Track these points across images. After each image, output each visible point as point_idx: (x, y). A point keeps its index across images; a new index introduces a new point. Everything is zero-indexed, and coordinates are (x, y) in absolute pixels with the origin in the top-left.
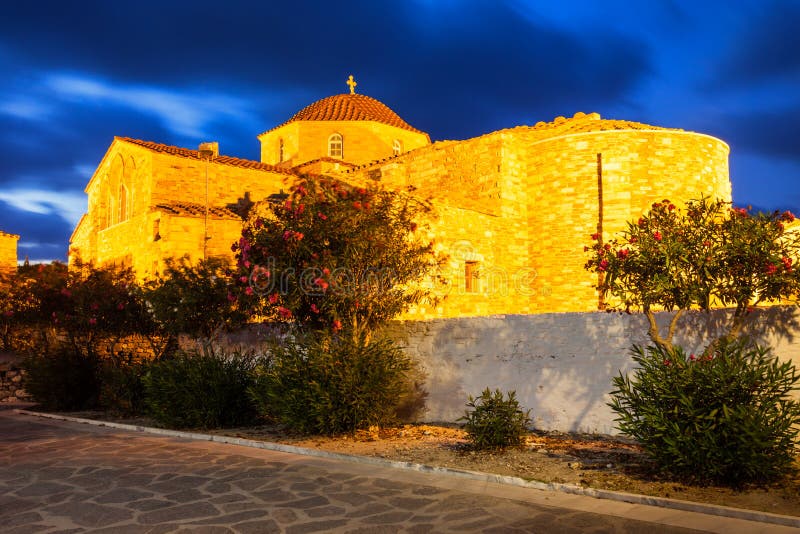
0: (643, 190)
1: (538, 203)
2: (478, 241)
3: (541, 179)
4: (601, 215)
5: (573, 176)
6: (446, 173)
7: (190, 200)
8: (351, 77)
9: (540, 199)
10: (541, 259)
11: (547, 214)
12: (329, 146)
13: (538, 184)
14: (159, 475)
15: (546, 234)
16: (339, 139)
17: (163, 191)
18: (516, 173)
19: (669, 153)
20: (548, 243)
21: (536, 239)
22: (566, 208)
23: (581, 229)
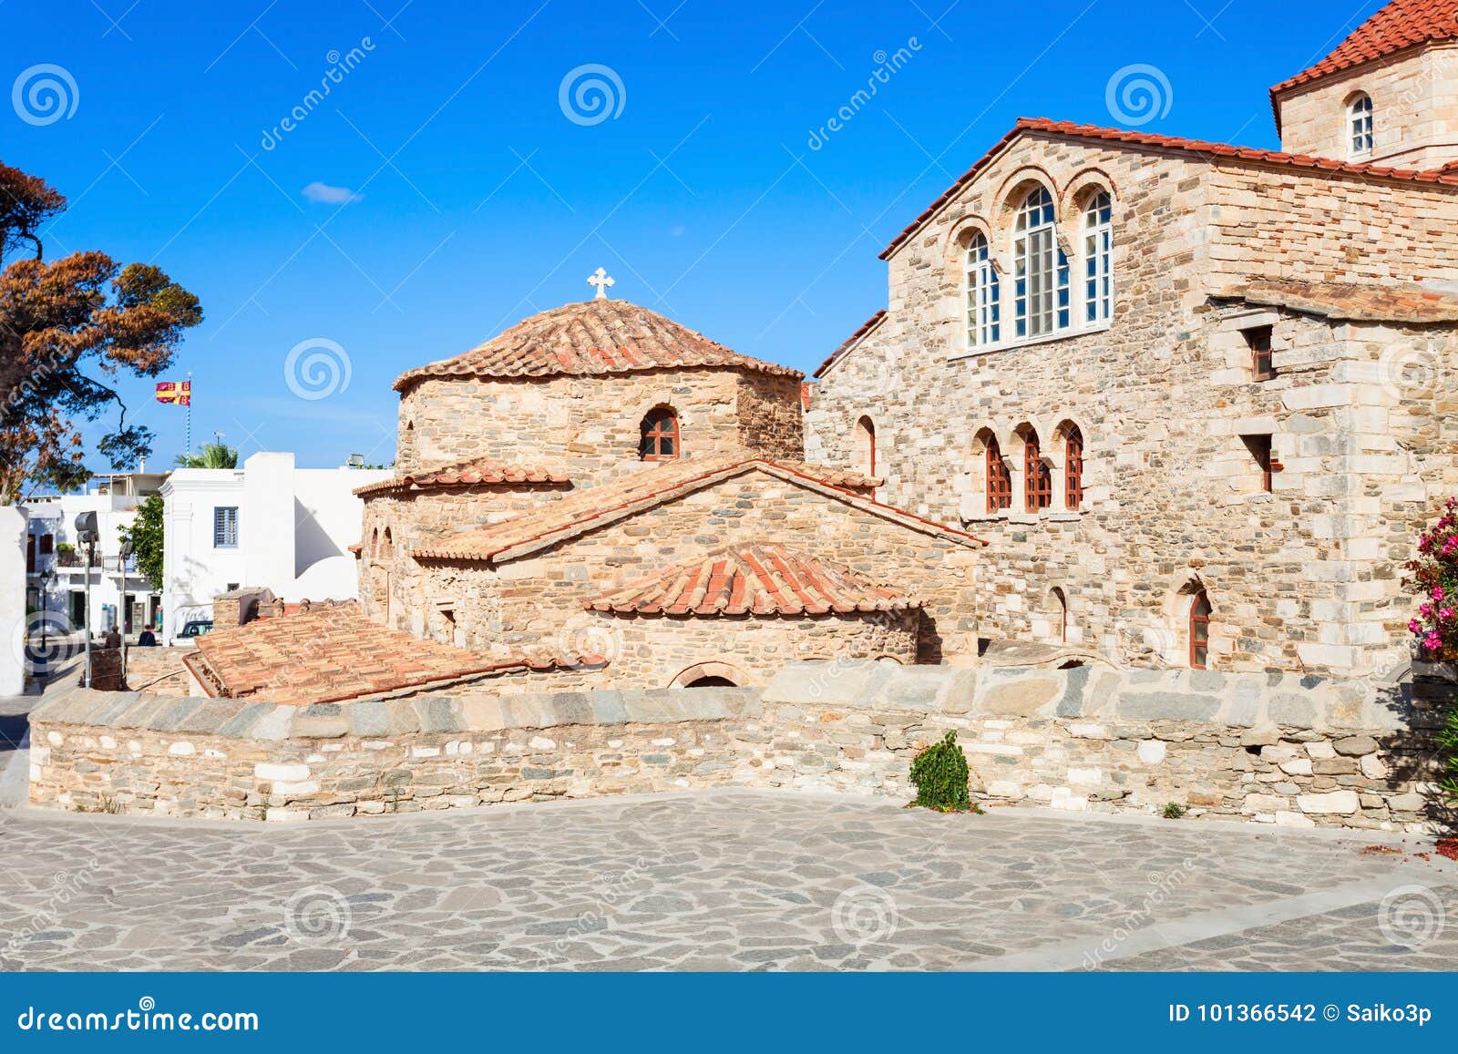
17: (1232, 252)
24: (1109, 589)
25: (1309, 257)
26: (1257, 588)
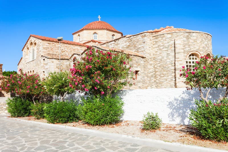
0: (187, 49)
1: (156, 53)
2: (139, 65)
4: (175, 57)
5: (166, 45)
8: (99, 16)
10: (157, 69)
11: (159, 56)
13: (156, 47)
14: (52, 140)
15: (159, 62)
16: (96, 34)
18: (150, 44)
19: (195, 38)
20: (159, 65)
21: (156, 64)
22: (164, 54)
23: (169, 61)
25: (57, 52)
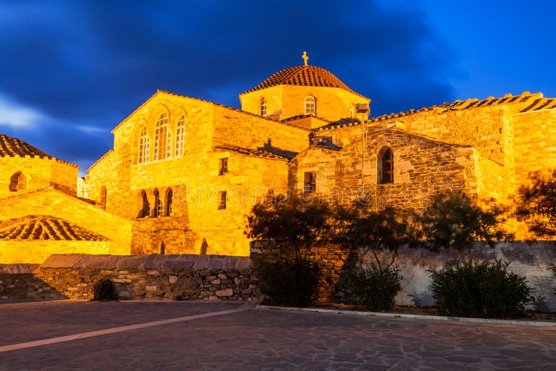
1: (525, 157)
3: (528, 139)
6: (447, 131)
7: (235, 144)
8: (305, 53)
9: (528, 154)
12: (305, 106)
13: (525, 143)
16: (312, 100)
17: (219, 136)
18: (509, 134)
24: (178, 241)
26: (221, 239)
